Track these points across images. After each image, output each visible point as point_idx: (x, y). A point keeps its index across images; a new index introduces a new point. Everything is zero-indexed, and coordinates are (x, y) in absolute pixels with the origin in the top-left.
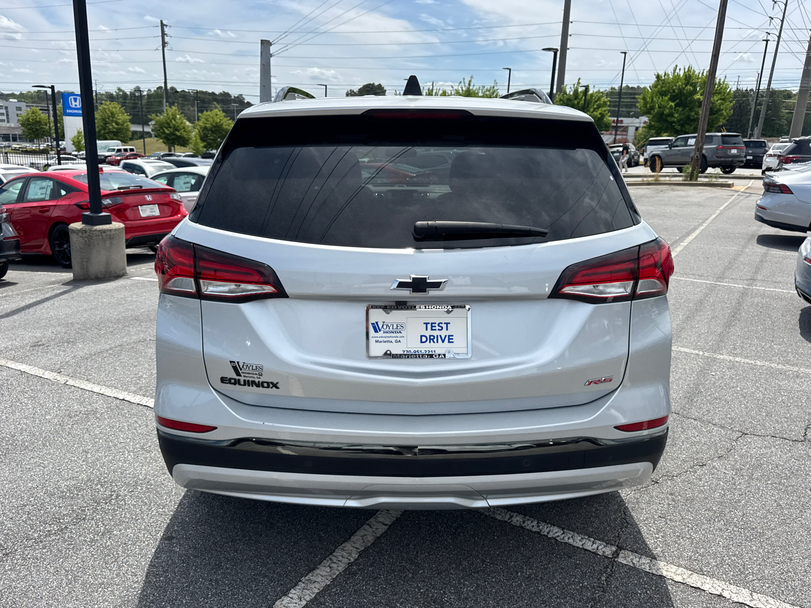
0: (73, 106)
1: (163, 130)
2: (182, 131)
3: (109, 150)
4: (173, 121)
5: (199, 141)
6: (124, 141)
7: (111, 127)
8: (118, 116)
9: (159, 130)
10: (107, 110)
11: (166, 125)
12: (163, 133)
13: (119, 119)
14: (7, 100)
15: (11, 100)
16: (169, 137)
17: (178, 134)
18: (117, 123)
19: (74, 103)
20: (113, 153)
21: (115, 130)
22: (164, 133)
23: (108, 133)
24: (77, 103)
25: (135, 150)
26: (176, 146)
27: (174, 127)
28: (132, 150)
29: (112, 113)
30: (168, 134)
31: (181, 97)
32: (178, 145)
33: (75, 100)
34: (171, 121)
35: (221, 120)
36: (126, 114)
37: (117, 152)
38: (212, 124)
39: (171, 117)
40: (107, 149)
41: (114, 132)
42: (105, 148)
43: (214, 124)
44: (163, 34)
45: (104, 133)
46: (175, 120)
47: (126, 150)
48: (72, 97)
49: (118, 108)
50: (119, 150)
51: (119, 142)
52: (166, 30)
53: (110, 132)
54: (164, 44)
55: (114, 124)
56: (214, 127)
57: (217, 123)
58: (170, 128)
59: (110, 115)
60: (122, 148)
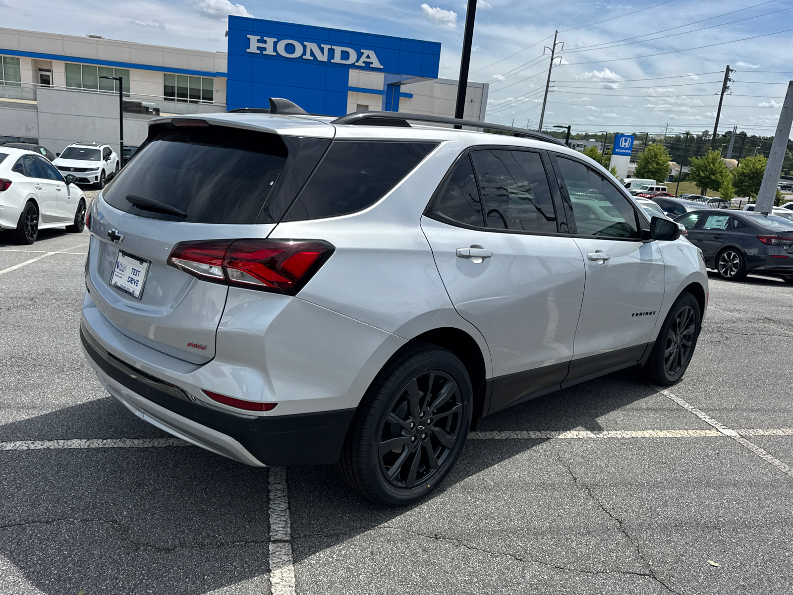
0: (623, 146)
1: (699, 173)
2: (718, 175)
3: (643, 188)
4: (711, 164)
5: (730, 186)
6: (659, 181)
7: (651, 167)
8: (661, 157)
9: (695, 173)
10: (651, 151)
11: (703, 168)
12: (697, 176)
13: (660, 160)
14: (588, 140)
15: (591, 140)
16: (703, 180)
17: (713, 177)
18: (658, 164)
19: (624, 143)
20: (645, 191)
21: (654, 170)
22: (699, 176)
23: (647, 172)
24: (627, 144)
25: (667, 190)
26: (708, 189)
27: (711, 170)
28: (664, 189)
29: (656, 155)
30: (702, 177)
31: (749, 143)
32: (710, 189)
33: (626, 141)
34: (709, 165)
35: (762, 166)
36: (668, 156)
37: (649, 190)
38: (751, 170)
39: (711, 160)
40: (642, 186)
41: (653, 171)
42: (640, 186)
43: (754, 170)
44: (727, 79)
45: (644, 172)
46: (714, 164)
47: (658, 189)
48: (624, 138)
49: (663, 150)
50: (652, 189)
51: (655, 181)
52: (731, 75)
53: (649, 171)
54: (725, 88)
55: (654, 164)
56: (753, 173)
57: (757, 169)
58: (707, 171)
59: (653, 155)
60: (655, 186)
